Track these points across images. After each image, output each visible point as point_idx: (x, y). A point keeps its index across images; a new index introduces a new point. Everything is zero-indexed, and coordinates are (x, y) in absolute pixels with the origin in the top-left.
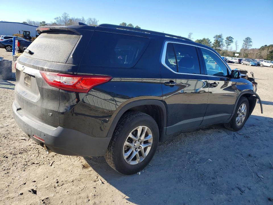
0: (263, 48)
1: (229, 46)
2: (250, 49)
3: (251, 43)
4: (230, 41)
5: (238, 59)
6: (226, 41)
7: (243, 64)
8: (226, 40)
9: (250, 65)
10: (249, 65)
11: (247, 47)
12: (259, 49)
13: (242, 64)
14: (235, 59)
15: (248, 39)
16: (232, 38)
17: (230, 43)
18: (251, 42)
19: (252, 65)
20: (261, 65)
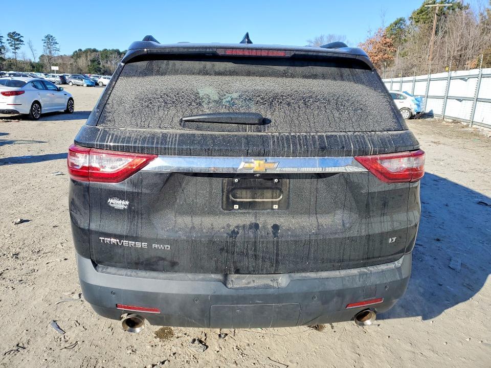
0: (78, 54)
1: (17, 51)
2: (56, 55)
3: (57, 46)
4: (18, 40)
5: (58, 77)
6: (10, 41)
7: (73, 84)
8: (9, 39)
9: (85, 85)
10: (83, 86)
11: (52, 52)
12: (72, 57)
13: (71, 84)
14: (53, 76)
15: (49, 39)
16: (19, 35)
17: (18, 44)
18: (56, 43)
19: (88, 86)
20: (101, 84)
